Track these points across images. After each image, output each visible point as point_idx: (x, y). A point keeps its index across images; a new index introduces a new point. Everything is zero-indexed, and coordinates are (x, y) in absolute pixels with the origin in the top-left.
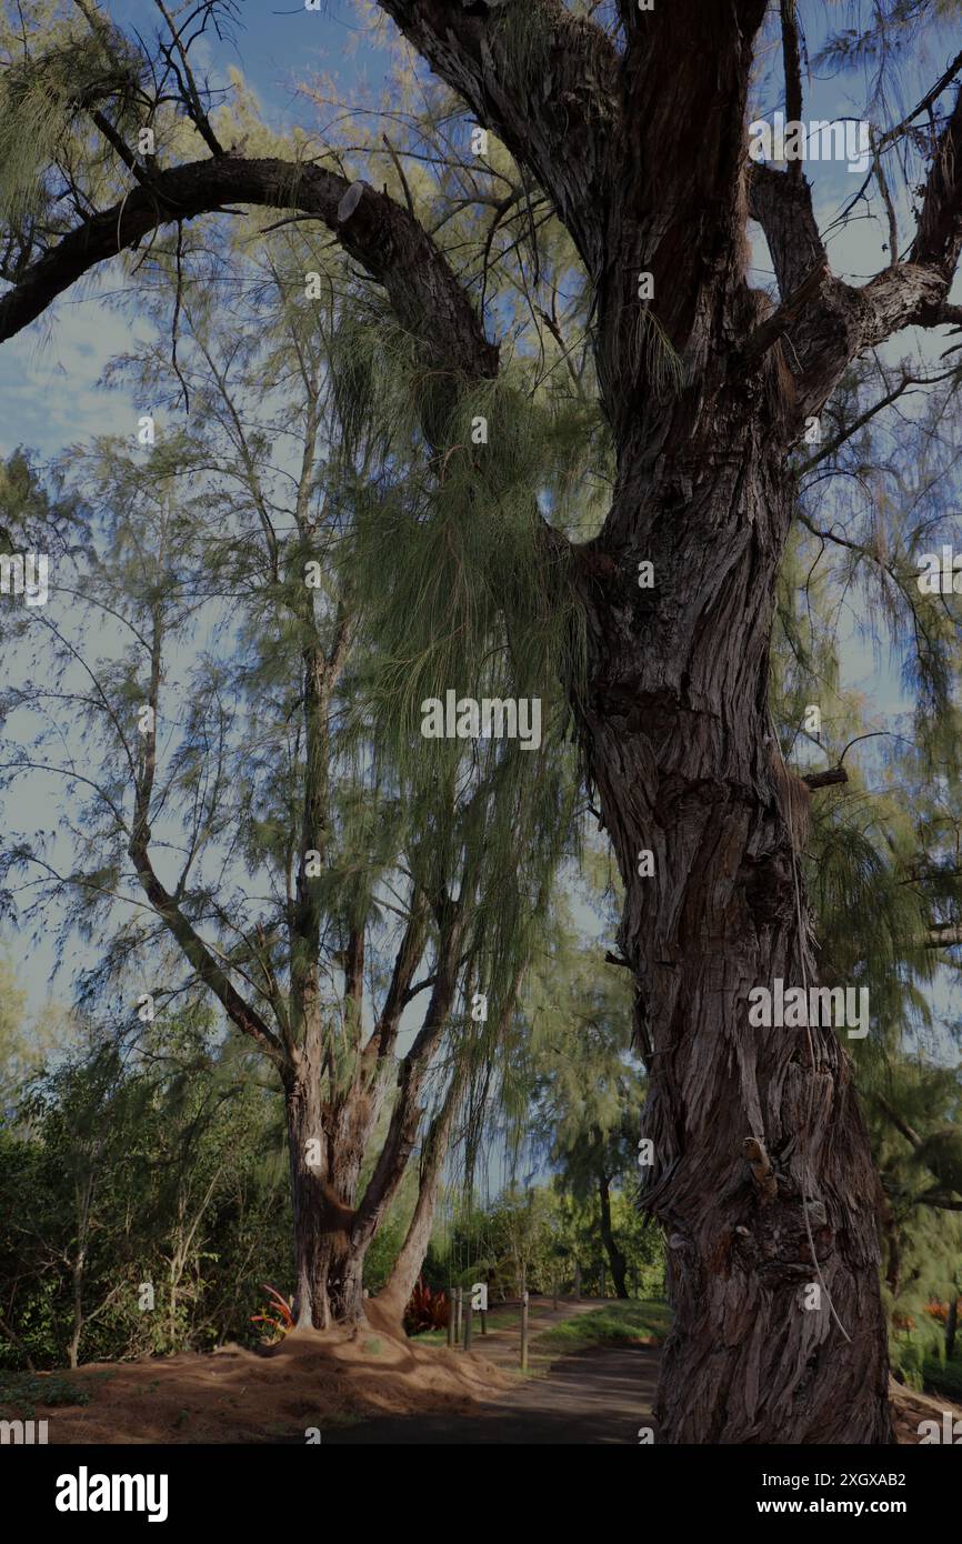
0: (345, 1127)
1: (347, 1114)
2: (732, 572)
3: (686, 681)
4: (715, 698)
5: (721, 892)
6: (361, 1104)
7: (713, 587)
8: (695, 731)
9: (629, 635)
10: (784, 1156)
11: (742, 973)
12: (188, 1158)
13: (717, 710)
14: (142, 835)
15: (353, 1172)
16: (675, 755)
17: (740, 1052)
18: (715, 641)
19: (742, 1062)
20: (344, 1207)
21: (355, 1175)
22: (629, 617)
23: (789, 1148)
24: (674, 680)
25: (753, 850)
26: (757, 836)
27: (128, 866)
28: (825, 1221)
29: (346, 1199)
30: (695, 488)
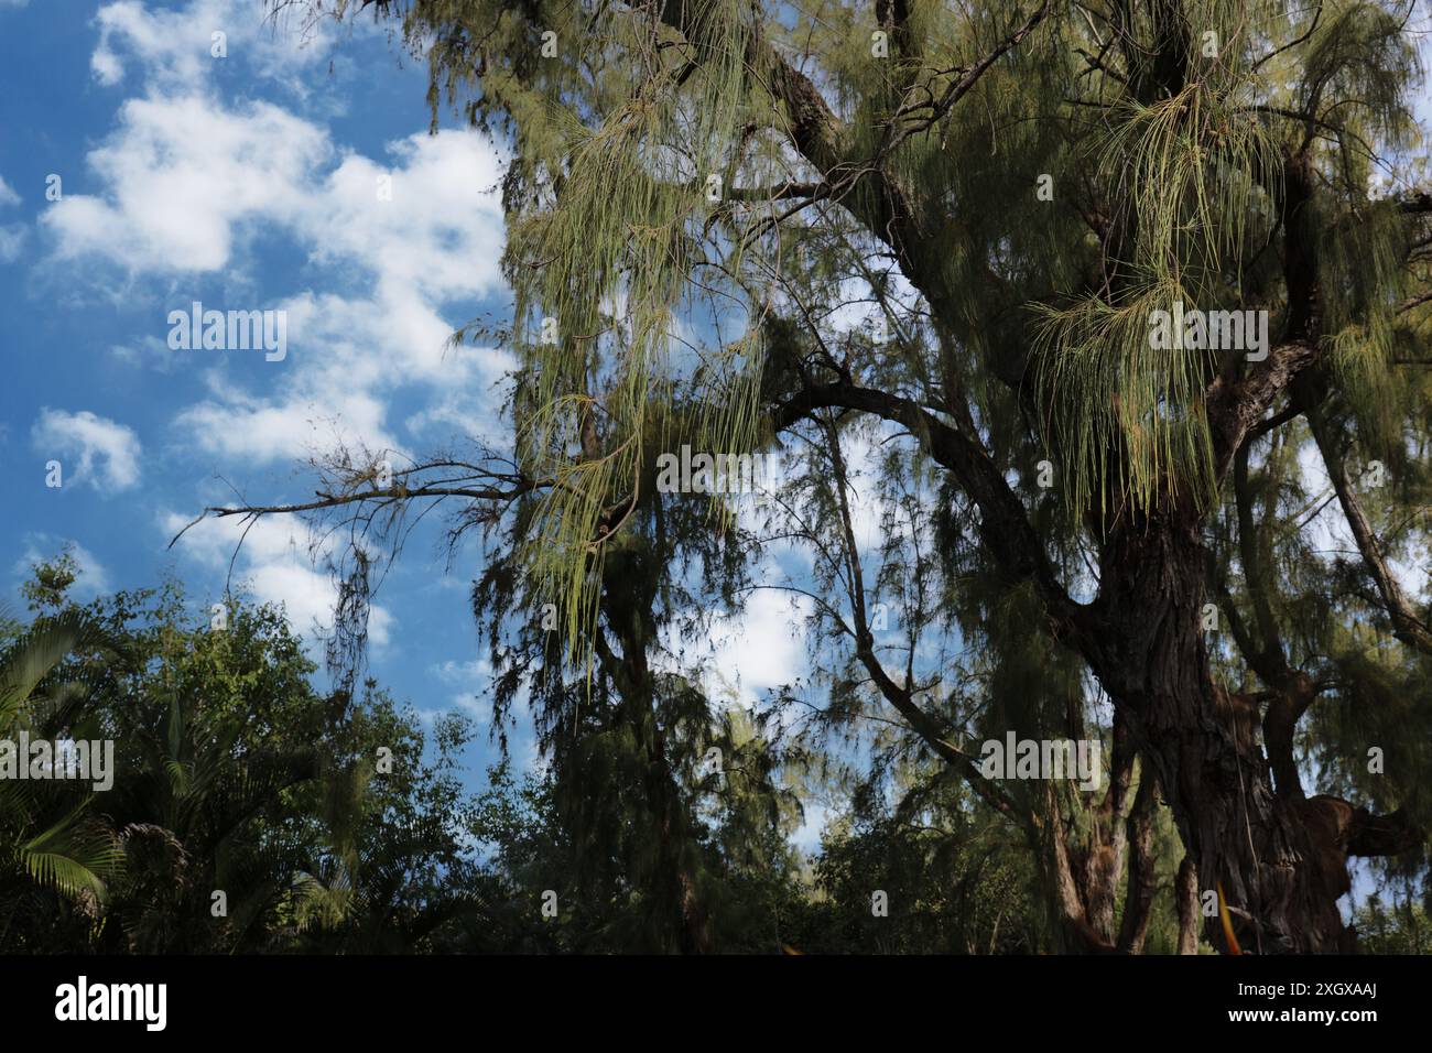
0: (1093, 876)
1: (1093, 864)
2: (1164, 621)
3: (1148, 682)
4: (1168, 687)
5: (1195, 781)
6: (1103, 856)
7: (1153, 634)
8: (1160, 705)
9: (1116, 660)
10: (1266, 912)
11: (1219, 818)
12: (966, 909)
13: (1169, 692)
14: (865, 639)
15: (1108, 914)
16: (1153, 717)
17: (1228, 860)
18: (1161, 659)
19: (1230, 865)
20: (1105, 944)
21: (1110, 917)
22: (1115, 649)
23: (1269, 908)
24: (1140, 684)
25: (1209, 758)
26: (1211, 750)
27: (863, 672)
28: (1291, 946)
29: (1105, 937)
30: (1136, 580)
